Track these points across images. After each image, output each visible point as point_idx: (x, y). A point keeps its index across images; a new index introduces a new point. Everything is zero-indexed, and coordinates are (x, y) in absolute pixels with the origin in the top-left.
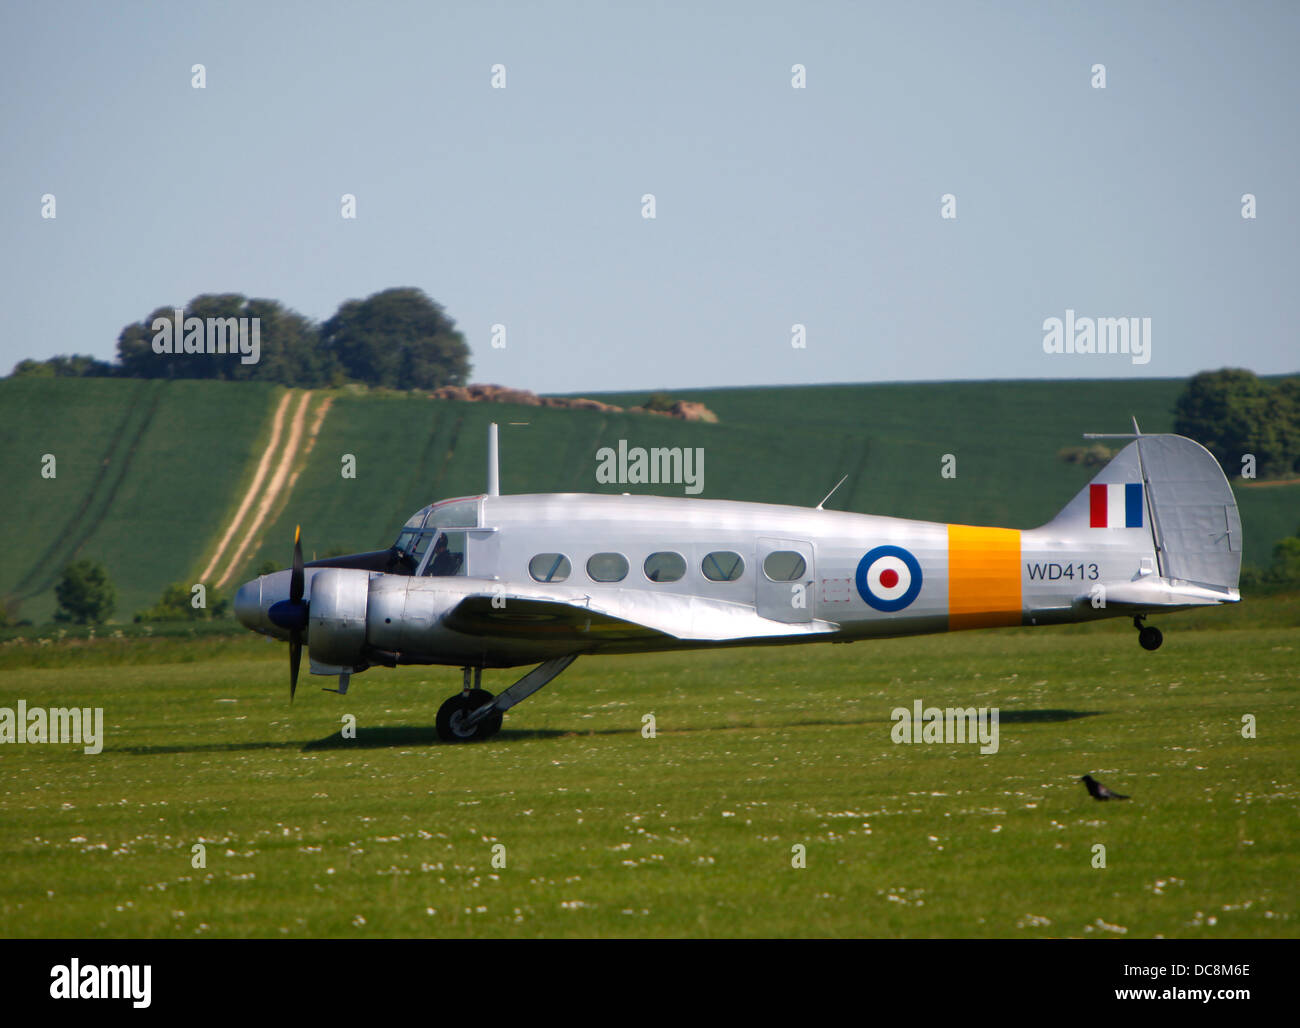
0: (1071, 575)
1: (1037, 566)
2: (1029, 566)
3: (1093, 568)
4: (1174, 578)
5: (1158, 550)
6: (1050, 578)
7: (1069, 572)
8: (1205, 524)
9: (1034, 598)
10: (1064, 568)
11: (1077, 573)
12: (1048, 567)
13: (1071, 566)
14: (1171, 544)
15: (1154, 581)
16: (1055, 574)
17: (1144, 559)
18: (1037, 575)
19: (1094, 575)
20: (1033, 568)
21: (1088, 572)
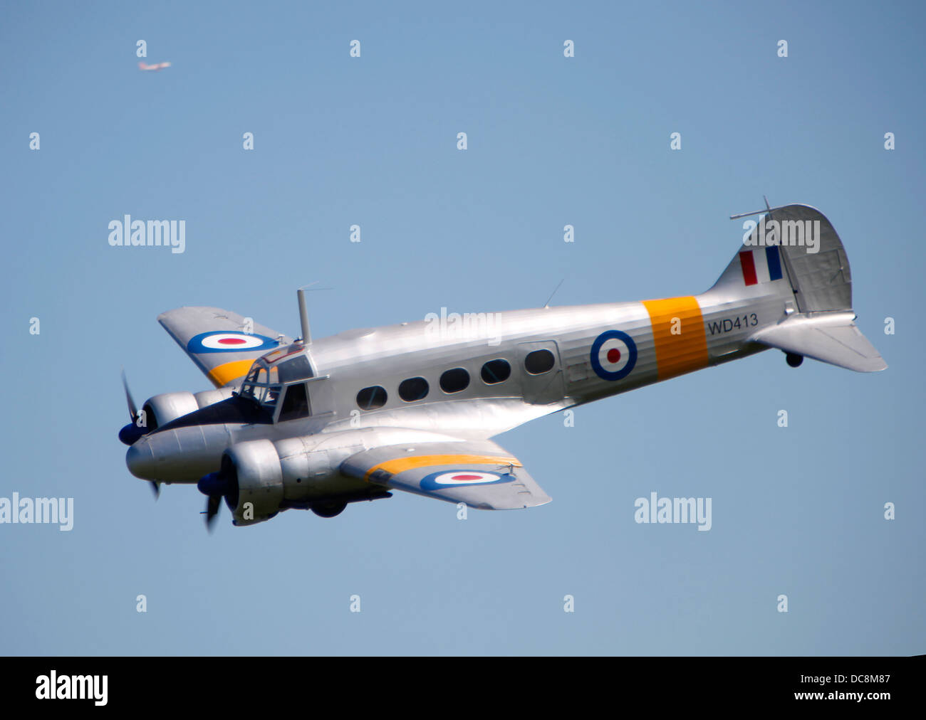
0: (739, 326)
1: (715, 324)
2: (709, 325)
3: (754, 317)
4: (810, 312)
5: (795, 292)
6: (726, 331)
7: (737, 324)
8: (825, 266)
9: (715, 348)
10: (734, 320)
11: (743, 323)
12: (722, 323)
13: (738, 319)
14: (804, 286)
15: (797, 317)
16: (728, 327)
17: (787, 302)
18: (716, 331)
19: (755, 322)
20: (712, 325)
21: (751, 320)
